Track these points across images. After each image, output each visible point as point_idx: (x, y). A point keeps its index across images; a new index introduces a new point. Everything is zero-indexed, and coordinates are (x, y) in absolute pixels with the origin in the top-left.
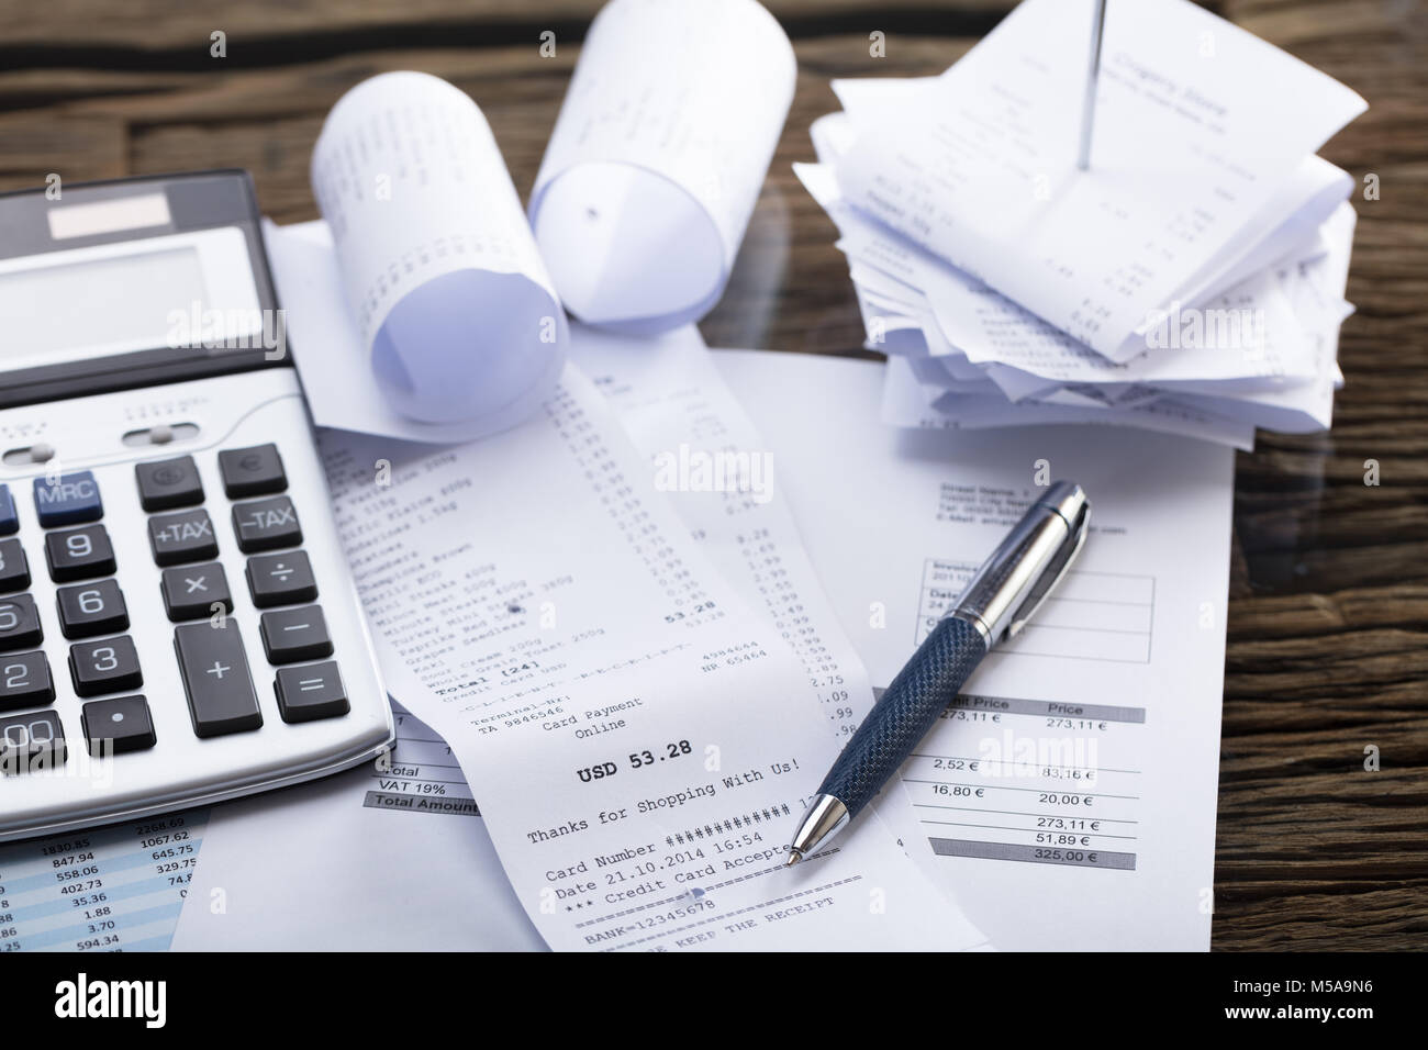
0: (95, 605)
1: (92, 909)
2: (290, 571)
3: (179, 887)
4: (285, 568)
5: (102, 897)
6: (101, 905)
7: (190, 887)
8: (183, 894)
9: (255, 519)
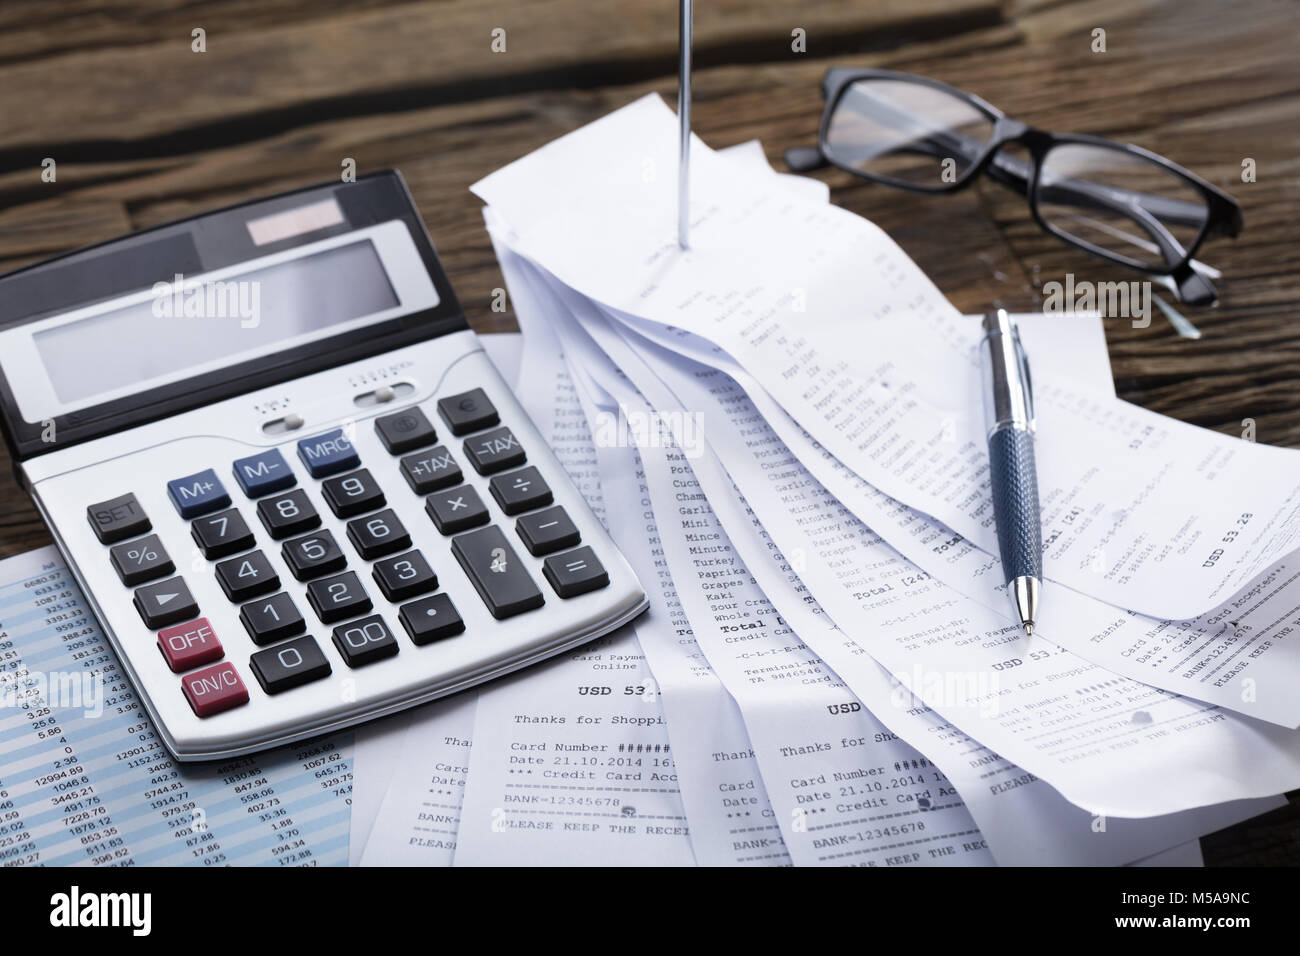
0: (383, 531)
1: (277, 821)
2: (528, 483)
3: (342, 798)
4: (523, 482)
5: (282, 812)
6: (283, 818)
7: (354, 795)
8: (349, 802)
9: (486, 448)
